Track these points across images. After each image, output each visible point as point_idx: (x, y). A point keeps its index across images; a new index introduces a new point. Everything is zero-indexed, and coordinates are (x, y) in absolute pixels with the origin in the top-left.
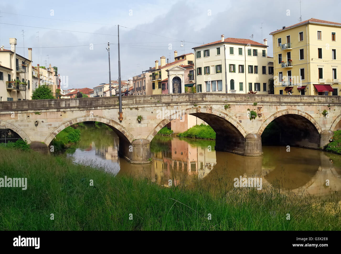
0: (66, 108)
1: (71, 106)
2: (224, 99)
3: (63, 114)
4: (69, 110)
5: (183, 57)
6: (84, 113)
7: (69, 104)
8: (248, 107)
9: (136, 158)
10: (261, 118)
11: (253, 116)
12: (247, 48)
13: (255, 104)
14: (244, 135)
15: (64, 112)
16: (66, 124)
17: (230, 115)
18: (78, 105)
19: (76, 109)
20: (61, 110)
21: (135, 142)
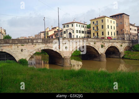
0: (36, 43)
1: (38, 42)
2: (94, 40)
3: (35, 46)
4: (37, 44)
5: (55, 28)
6: (44, 45)
7: (37, 41)
8: (101, 43)
9: (66, 64)
10: (105, 47)
11: (102, 46)
12: (81, 25)
13: (103, 42)
14: (100, 54)
15: (35, 45)
16: (36, 51)
17: (96, 46)
18: (41, 42)
19: (41, 43)
20: (34, 44)
21: (65, 57)
